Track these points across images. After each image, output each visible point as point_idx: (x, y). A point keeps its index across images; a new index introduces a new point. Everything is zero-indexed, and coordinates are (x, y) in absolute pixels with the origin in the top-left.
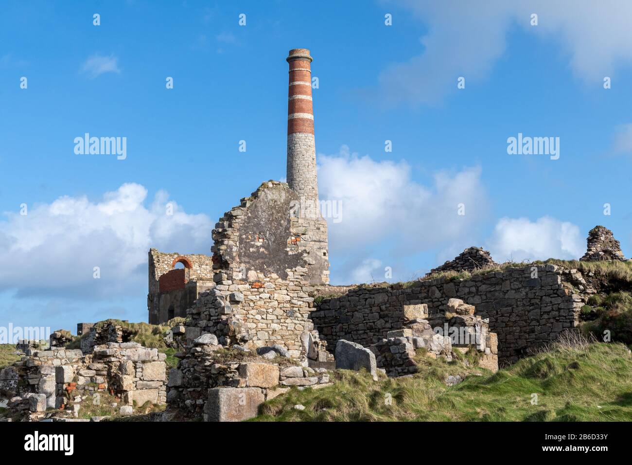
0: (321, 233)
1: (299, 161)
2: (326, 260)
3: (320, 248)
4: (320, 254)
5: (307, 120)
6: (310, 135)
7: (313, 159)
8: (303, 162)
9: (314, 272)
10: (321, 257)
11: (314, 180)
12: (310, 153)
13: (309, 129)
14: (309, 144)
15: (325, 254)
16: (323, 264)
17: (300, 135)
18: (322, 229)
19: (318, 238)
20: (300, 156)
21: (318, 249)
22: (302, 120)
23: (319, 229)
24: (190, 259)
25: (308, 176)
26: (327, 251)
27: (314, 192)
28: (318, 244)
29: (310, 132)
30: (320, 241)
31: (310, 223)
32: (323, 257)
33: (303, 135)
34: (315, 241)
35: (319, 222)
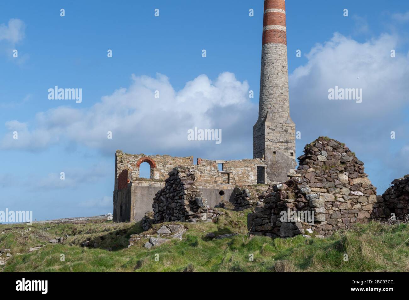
0: (289, 135)
1: (269, 69)
2: (293, 160)
3: (287, 149)
4: (288, 153)
5: (278, 31)
6: (281, 44)
7: (283, 67)
8: (273, 69)
9: (280, 171)
10: (287, 157)
11: (283, 86)
12: (280, 61)
13: (280, 39)
14: (280, 53)
15: (292, 154)
16: (290, 163)
17: (271, 45)
18: (290, 131)
19: (285, 139)
20: (271, 64)
21: (285, 149)
22: (274, 31)
23: (286, 131)
24: (155, 159)
25: (277, 82)
26: (295, 151)
27: (283, 97)
28: (284, 146)
29: (281, 42)
30: (287, 142)
31: (278, 126)
32: (291, 157)
33: (274, 45)
34: (282, 142)
35: (287, 125)
